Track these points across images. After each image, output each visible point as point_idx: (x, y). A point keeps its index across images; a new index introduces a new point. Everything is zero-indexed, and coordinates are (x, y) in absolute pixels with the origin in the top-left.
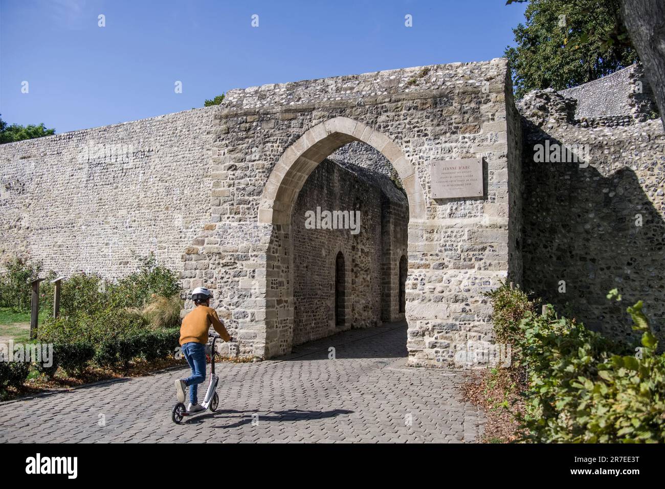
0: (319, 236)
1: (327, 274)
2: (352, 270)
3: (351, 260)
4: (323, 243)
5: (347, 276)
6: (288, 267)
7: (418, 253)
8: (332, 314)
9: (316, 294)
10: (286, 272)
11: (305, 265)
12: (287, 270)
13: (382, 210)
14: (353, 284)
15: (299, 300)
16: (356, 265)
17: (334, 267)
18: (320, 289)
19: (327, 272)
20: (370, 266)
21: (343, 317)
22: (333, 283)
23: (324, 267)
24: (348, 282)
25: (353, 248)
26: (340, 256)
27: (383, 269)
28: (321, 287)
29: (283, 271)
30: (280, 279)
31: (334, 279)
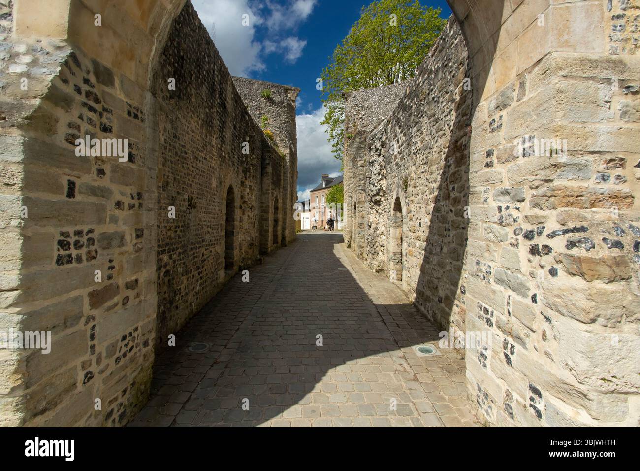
0: (208, 157)
1: (217, 212)
2: (241, 207)
3: (239, 196)
4: (213, 168)
5: (236, 214)
6: (140, 195)
7: (591, 158)
8: (222, 262)
9: (203, 241)
10: (131, 207)
11: (186, 197)
12: (136, 202)
13: (263, 153)
14: (240, 222)
15: (174, 256)
16: (245, 202)
17: (225, 202)
18: (208, 232)
19: (218, 208)
20: (253, 204)
21: (231, 260)
22: (223, 222)
23: (214, 202)
24: (237, 221)
25: (242, 183)
26: (231, 190)
27: (262, 207)
28: (210, 230)
29: (119, 204)
30: (110, 228)
31: (225, 217)
